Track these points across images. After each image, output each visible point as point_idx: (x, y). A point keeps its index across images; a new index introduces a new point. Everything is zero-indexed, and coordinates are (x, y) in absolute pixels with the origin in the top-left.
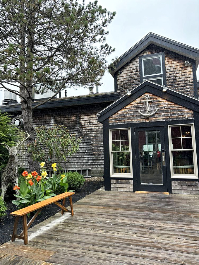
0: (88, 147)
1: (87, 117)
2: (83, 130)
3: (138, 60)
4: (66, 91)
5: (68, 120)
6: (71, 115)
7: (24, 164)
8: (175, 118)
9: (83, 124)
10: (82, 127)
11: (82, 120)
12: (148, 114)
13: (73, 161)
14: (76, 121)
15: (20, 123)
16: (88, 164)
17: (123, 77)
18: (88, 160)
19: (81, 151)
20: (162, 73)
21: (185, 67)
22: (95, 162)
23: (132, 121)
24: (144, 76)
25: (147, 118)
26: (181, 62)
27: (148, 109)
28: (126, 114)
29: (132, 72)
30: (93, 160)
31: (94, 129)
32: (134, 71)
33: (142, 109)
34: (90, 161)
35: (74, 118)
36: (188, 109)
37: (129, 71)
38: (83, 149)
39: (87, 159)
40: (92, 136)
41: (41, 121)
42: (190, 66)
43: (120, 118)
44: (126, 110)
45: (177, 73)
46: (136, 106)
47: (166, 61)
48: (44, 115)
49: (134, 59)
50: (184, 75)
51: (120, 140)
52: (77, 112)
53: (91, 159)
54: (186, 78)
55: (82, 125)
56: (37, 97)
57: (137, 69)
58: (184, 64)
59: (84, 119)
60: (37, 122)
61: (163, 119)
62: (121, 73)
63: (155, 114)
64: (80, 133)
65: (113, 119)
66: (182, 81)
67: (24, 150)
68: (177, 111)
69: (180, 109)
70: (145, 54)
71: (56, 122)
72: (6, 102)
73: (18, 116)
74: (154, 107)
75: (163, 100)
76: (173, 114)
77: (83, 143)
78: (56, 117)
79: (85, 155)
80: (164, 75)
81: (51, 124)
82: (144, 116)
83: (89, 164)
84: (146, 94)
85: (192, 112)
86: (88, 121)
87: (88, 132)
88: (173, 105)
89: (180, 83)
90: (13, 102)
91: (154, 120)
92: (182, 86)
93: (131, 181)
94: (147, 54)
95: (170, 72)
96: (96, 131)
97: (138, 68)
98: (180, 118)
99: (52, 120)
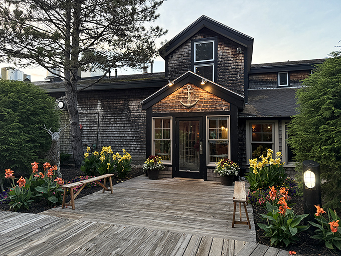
0: (136, 134)
1: (135, 102)
2: (131, 115)
3: (190, 44)
4: (116, 70)
5: (116, 104)
6: (119, 99)
7: (68, 149)
8: (213, 110)
9: (132, 109)
10: (130, 112)
11: (130, 104)
12: (188, 105)
13: (120, 148)
14: (124, 105)
15: (64, 105)
16: (135, 151)
17: (174, 61)
18: (136, 147)
19: (128, 138)
20: (213, 60)
21: (236, 54)
22: (143, 150)
23: (174, 111)
24: (195, 62)
25: (188, 108)
26: (233, 49)
27: (189, 99)
28: (169, 103)
29: (184, 57)
30: (141, 147)
31: (143, 115)
32: (185, 55)
33: (184, 99)
34: (138, 148)
35: (122, 102)
36: (226, 101)
37: (180, 56)
38: (130, 135)
39: (134, 146)
40: (141, 122)
41: (87, 104)
42: (242, 53)
43: (163, 107)
44: (169, 99)
45: (228, 60)
46: (178, 96)
47: (219, 46)
48: (90, 98)
49: (186, 42)
50: (235, 63)
51: (162, 129)
52: (126, 96)
53: (139, 146)
54: (237, 66)
55: (130, 110)
56: (84, 75)
57: (188, 54)
58: (236, 51)
59: (133, 104)
60: (82, 105)
61: (202, 110)
62: (172, 57)
63: (195, 104)
64: (128, 119)
65: (156, 108)
66: (233, 69)
67: (68, 135)
68: (216, 102)
69: (218, 101)
70: (198, 38)
71: (103, 106)
72: (49, 80)
73: (61, 98)
74: (195, 98)
75: (203, 92)
76: (212, 105)
77: (131, 129)
78: (103, 101)
79: (133, 142)
80: (215, 62)
81: (98, 108)
82: (185, 106)
83: (137, 151)
84: (189, 85)
85: (229, 104)
86: (137, 107)
87: (137, 117)
88: (213, 97)
89: (231, 70)
90: (57, 80)
91: (194, 110)
92: (232, 74)
93: (170, 168)
94: (199, 37)
95: (222, 58)
96: (144, 118)
97: (190, 52)
98: (218, 109)
99: (99, 103)
